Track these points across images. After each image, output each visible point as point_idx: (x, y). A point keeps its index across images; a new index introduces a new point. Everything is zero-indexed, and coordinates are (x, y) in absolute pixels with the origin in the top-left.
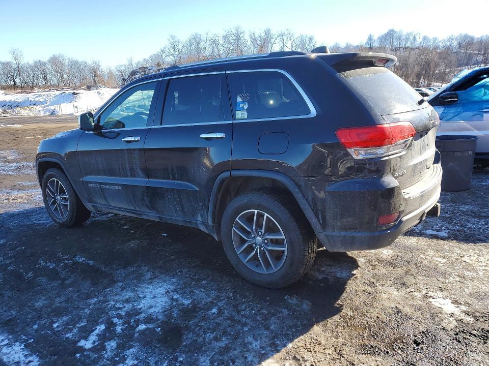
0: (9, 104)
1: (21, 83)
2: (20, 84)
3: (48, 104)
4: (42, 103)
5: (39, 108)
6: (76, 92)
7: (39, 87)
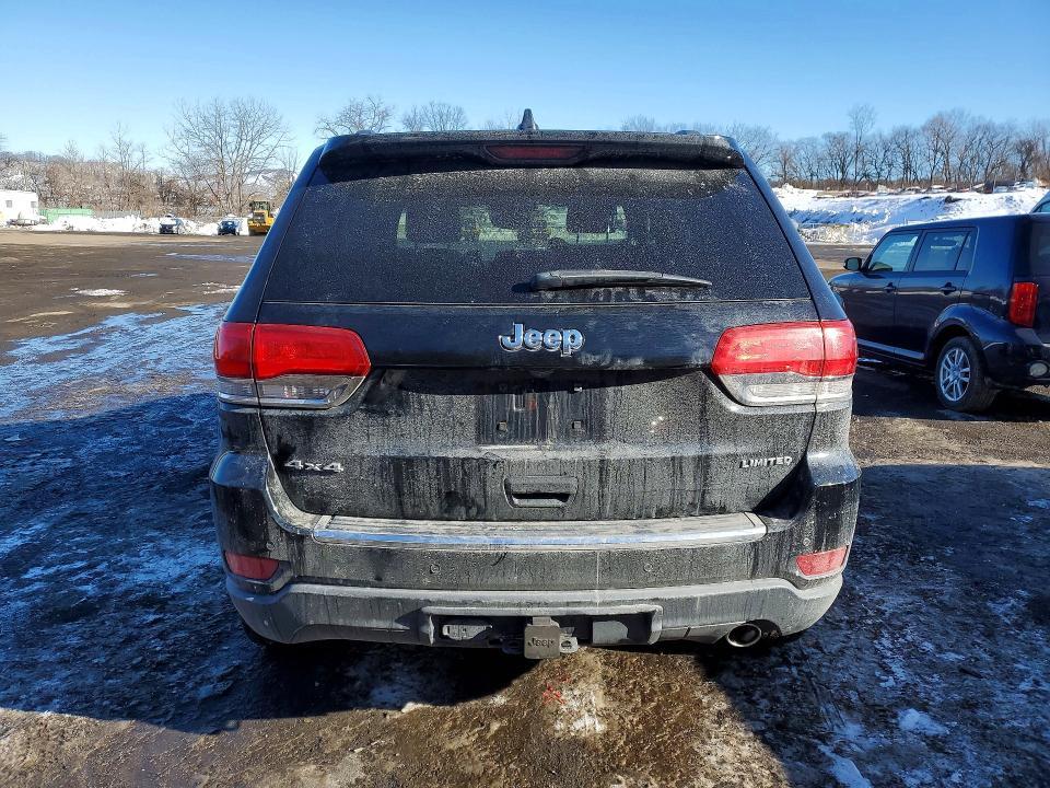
0: (816, 217)
1: (857, 174)
2: (852, 178)
3: (885, 221)
4: (874, 218)
5: (865, 228)
6: (955, 195)
7: (888, 184)
